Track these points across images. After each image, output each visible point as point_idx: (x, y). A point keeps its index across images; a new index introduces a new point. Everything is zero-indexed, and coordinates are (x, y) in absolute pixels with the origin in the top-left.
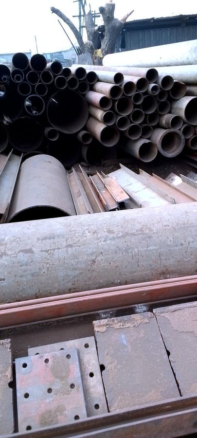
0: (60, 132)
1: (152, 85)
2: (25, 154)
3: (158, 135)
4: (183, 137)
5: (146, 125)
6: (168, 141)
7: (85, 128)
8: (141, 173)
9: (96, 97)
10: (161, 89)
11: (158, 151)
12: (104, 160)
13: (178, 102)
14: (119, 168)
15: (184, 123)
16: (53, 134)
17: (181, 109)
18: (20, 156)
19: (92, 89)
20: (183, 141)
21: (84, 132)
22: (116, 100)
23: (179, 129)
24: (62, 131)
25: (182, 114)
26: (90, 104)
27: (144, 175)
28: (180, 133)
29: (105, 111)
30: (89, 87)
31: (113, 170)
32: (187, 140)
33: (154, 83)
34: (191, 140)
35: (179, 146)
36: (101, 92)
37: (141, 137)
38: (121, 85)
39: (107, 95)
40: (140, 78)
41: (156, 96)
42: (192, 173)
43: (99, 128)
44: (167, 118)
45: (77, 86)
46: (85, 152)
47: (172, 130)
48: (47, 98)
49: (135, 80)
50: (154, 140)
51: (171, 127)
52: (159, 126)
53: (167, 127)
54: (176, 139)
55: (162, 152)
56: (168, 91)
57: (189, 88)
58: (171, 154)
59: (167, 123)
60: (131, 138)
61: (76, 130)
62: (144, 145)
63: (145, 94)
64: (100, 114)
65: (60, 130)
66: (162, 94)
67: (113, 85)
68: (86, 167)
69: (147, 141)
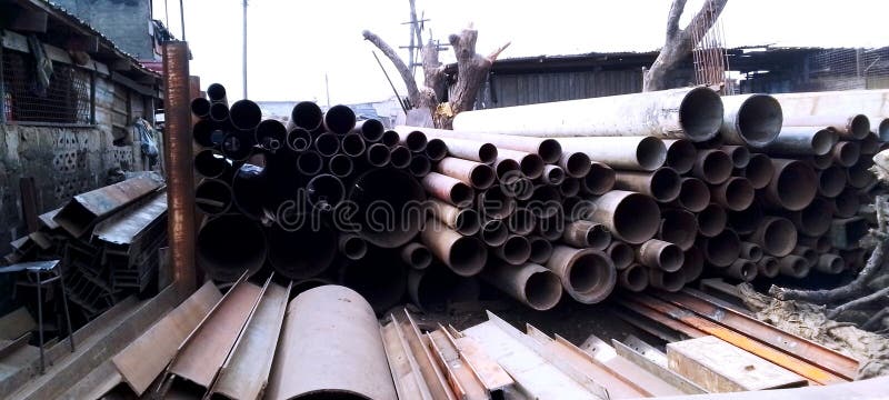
0: (369, 243)
1: (550, 168)
2: (297, 284)
3: (565, 259)
4: (612, 266)
5: (538, 238)
6: (583, 271)
7: (419, 238)
8: (529, 331)
9: (443, 183)
10: (566, 175)
11: (564, 289)
12: (453, 302)
13: (600, 199)
14: (486, 318)
15: (614, 239)
16: (355, 246)
17: (606, 213)
18: (286, 286)
19: (437, 169)
20: (612, 273)
21: (416, 246)
22: (484, 191)
23: (604, 250)
24: (372, 241)
25: (609, 221)
26: (433, 195)
27: (536, 336)
28: (607, 257)
29: (460, 209)
30: (429, 165)
31: (471, 323)
32: (620, 272)
33: (556, 164)
34: (627, 272)
35: (604, 281)
36: (453, 175)
37: (529, 262)
38: (491, 165)
39: (466, 181)
40: (527, 154)
41: (558, 187)
42: (633, 339)
43: (447, 240)
44: (580, 228)
45: (408, 163)
46: (414, 284)
47: (590, 251)
48: (349, 182)
49: (518, 158)
50: (554, 267)
51: (587, 243)
52: (564, 242)
53: (579, 243)
54: (599, 270)
55: (572, 291)
56: (581, 180)
57: (619, 177)
58: (591, 296)
59: (581, 237)
60: (510, 262)
61: (402, 240)
62: (535, 276)
63: (535, 182)
64: (450, 213)
65: (369, 239)
66: (568, 185)
67: (478, 164)
68: (417, 315)
69: (542, 269)
